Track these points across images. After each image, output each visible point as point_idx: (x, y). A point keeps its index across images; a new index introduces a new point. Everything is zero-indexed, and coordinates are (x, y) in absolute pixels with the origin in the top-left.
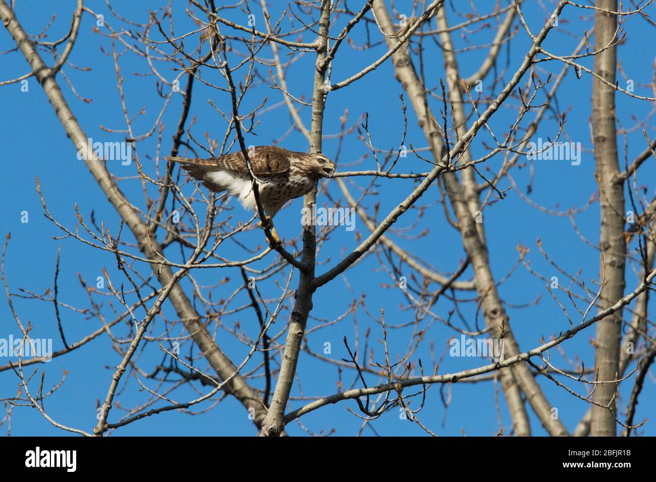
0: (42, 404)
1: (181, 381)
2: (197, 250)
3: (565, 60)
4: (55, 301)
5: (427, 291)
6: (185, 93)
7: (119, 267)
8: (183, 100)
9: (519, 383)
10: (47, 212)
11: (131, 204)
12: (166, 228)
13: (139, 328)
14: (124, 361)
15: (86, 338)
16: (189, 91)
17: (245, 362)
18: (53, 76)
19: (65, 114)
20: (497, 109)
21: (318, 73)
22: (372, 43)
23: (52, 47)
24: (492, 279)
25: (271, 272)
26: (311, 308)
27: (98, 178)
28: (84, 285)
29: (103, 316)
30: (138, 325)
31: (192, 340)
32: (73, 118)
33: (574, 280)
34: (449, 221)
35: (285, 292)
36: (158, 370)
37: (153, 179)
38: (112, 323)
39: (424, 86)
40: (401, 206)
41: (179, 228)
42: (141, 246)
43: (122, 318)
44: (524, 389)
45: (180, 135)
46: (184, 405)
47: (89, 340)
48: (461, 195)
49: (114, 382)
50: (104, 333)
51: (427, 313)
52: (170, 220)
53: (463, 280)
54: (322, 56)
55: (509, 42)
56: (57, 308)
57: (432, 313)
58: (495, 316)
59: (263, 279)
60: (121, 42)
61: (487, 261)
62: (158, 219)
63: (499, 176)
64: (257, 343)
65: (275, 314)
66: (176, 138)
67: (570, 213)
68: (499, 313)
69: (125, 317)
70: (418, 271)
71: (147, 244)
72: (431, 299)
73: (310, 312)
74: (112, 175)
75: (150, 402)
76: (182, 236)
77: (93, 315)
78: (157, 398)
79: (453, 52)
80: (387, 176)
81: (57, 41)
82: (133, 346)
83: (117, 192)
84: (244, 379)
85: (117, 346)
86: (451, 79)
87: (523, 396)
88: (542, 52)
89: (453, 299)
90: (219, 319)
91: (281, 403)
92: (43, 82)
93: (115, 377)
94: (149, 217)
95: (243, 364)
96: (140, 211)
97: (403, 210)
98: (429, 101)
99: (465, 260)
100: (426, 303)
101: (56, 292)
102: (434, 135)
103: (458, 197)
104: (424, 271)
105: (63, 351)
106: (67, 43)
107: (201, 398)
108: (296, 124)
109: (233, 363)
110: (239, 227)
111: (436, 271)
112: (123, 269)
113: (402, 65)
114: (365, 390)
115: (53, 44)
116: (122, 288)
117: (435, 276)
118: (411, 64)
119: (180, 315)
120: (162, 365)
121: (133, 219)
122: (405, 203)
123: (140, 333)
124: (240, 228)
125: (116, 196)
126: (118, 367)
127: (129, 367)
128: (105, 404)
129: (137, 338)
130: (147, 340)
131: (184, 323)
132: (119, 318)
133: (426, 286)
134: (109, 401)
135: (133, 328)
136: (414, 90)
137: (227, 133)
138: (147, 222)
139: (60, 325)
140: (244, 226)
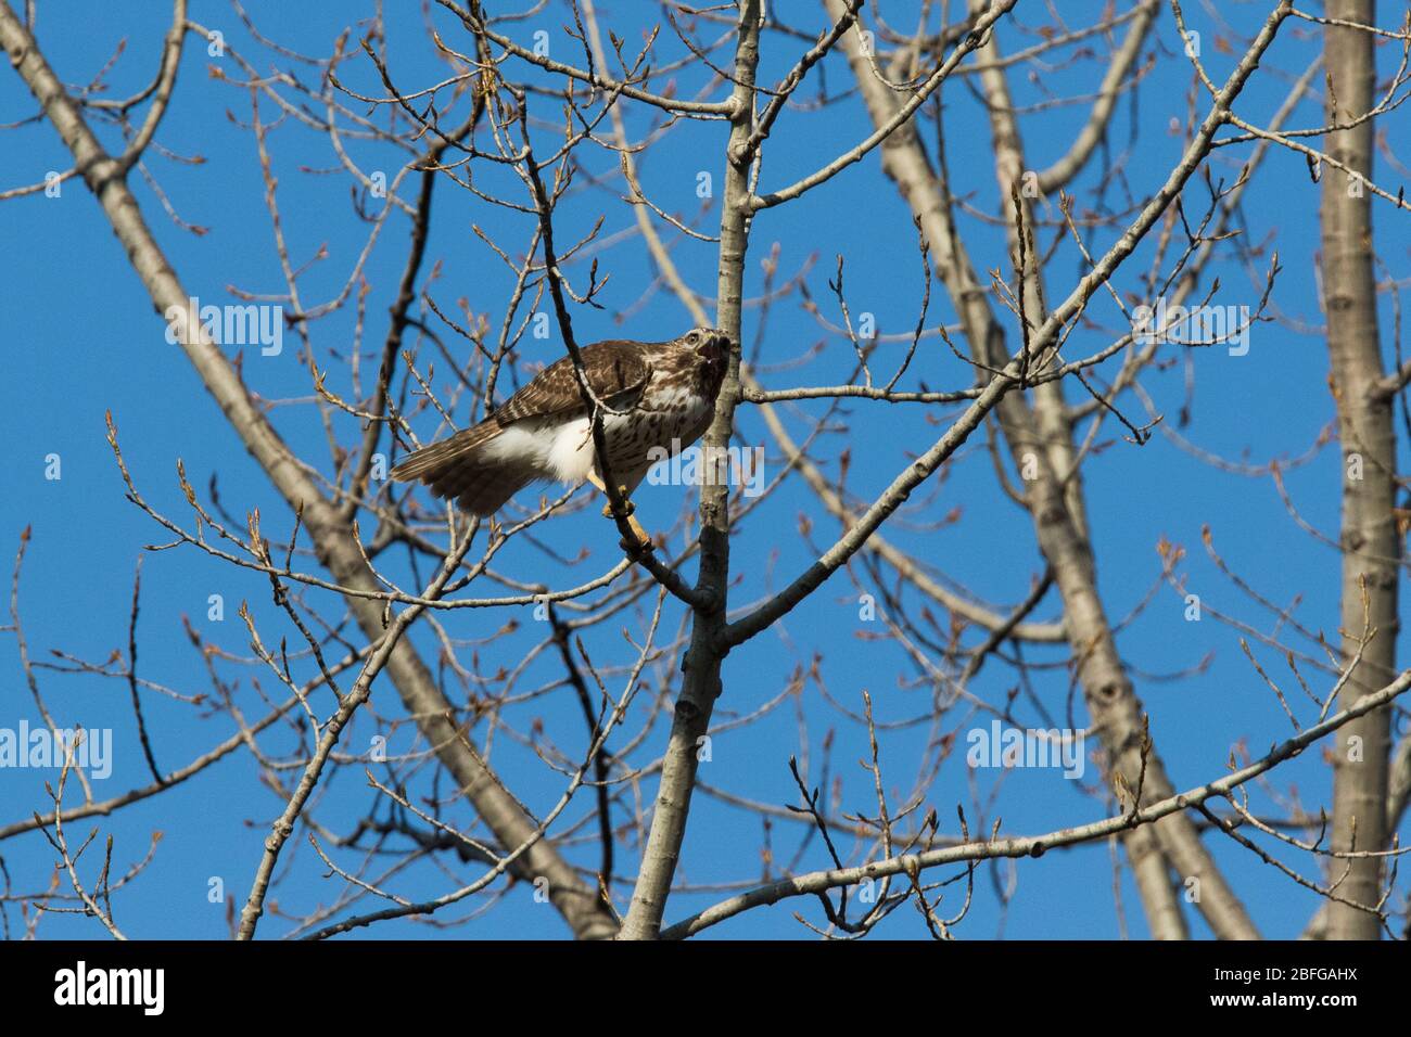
0: (108, 909)
1: (413, 851)
2: (450, 561)
3: (1284, 141)
4: (132, 678)
5: (958, 646)
6: (415, 211)
7: (276, 599)
8: (411, 226)
9: (1165, 847)
10: (132, 490)
11: (298, 460)
12: (376, 513)
13: (321, 736)
14: (290, 809)
15: (201, 760)
16: (424, 206)
17: (557, 810)
18: (121, 177)
19: (148, 260)
20: (1133, 248)
21: (733, 169)
22: (830, 95)
23: (118, 112)
24: (1102, 618)
25: (612, 607)
26: (718, 692)
27: (224, 403)
28: (196, 641)
29: (239, 709)
30: (320, 730)
31: (436, 761)
32: (168, 270)
33: (1284, 617)
34: (1006, 488)
35: (644, 654)
36: (363, 829)
37: (348, 403)
38: (258, 724)
39: (946, 191)
40: (919, 465)
41: (406, 511)
42: (323, 553)
43: (280, 714)
44: (1177, 861)
45: (405, 304)
46: (423, 906)
47: (208, 763)
48: (1032, 431)
49: (267, 856)
50: (243, 746)
51: (960, 696)
52: (385, 494)
53: (1037, 621)
54: (743, 131)
55: (1134, 88)
56: (135, 694)
57: (969, 695)
58: (1109, 700)
59: (594, 623)
60: (271, 98)
61: (1091, 578)
62: (359, 493)
63: (1116, 387)
64: (584, 769)
65: (622, 703)
66: (397, 310)
67: (1275, 468)
68: (1118, 693)
69: (287, 710)
70: (940, 602)
71: (334, 548)
72: (967, 664)
73: (717, 701)
74: (255, 395)
75: (347, 900)
76: (412, 529)
77: (217, 707)
78: (362, 890)
79: (1010, 112)
80: (887, 397)
81: (131, 99)
82: (309, 777)
83: (268, 434)
84: (553, 847)
85: (271, 776)
86: (1008, 172)
87: (1175, 878)
88: (1234, 123)
89: (1017, 663)
90: (497, 714)
91: (652, 904)
92: (100, 189)
93: (269, 845)
94: (338, 489)
95: (552, 815)
96: (319, 474)
97: (923, 474)
98: (958, 224)
99: (1042, 574)
100: (958, 673)
101: (134, 658)
102: (970, 297)
103: (1024, 435)
104: (952, 601)
105: (150, 787)
106: (152, 104)
107: (462, 892)
108: (666, 278)
109: (531, 812)
110: (541, 509)
111: (978, 602)
112: (286, 605)
113: (895, 143)
114: (837, 875)
115: (121, 104)
116: (284, 648)
117: (976, 613)
118: (918, 141)
119: (409, 705)
120: (371, 817)
121: (304, 492)
122: (927, 458)
123: (324, 746)
124: (545, 511)
125: (266, 443)
126: (276, 823)
127: (298, 822)
128: (248, 906)
129: (318, 757)
130: (338, 762)
131: (419, 722)
132: (273, 713)
133: (957, 634)
134: (258, 899)
135: (308, 737)
136: (924, 199)
137: (514, 299)
138: (334, 499)
139: (142, 730)
140: (554, 507)
